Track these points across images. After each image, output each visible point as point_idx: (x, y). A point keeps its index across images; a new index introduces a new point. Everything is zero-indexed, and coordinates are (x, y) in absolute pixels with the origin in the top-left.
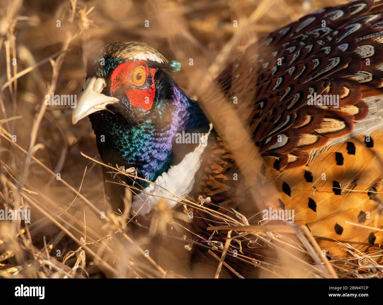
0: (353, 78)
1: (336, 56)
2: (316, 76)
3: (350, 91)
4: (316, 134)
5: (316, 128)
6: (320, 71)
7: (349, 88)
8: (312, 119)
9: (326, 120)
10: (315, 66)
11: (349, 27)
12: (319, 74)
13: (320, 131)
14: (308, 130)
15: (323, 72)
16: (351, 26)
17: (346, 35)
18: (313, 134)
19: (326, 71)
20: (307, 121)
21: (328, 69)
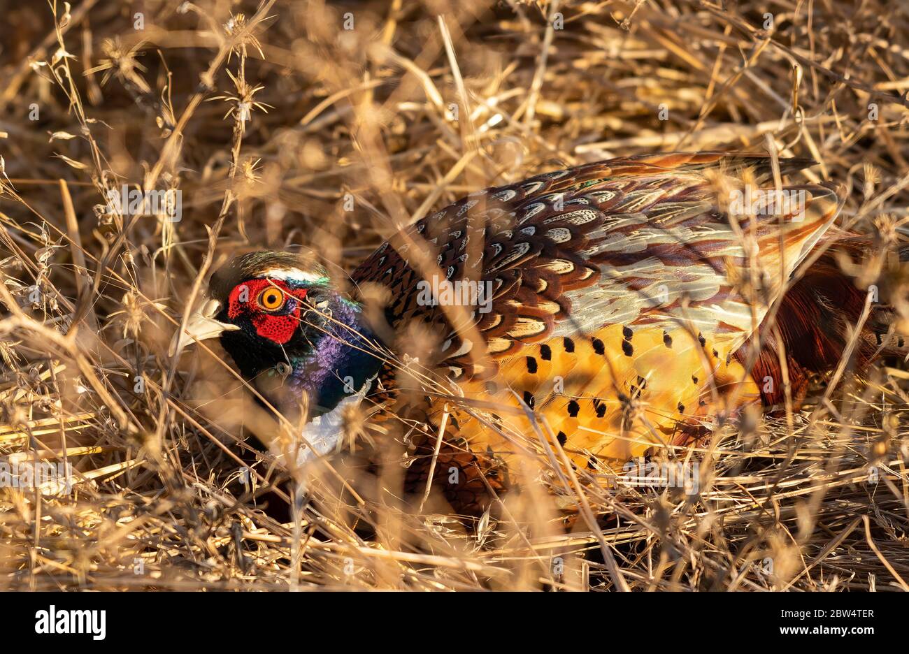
0: (550, 268)
1: (524, 242)
2: (501, 266)
3: (548, 284)
4: (509, 337)
5: (509, 330)
6: (505, 259)
7: (546, 280)
8: (503, 318)
9: (520, 320)
10: (497, 253)
11: (529, 207)
12: (505, 263)
13: (513, 334)
14: (498, 333)
15: (509, 261)
16: (532, 205)
17: (528, 216)
18: (505, 338)
19: (513, 259)
20: (497, 322)
21: (515, 257)
